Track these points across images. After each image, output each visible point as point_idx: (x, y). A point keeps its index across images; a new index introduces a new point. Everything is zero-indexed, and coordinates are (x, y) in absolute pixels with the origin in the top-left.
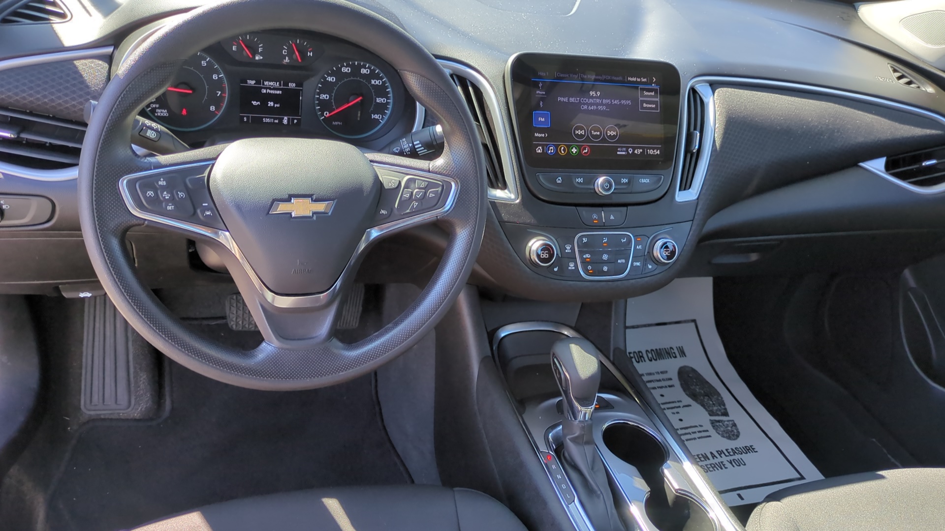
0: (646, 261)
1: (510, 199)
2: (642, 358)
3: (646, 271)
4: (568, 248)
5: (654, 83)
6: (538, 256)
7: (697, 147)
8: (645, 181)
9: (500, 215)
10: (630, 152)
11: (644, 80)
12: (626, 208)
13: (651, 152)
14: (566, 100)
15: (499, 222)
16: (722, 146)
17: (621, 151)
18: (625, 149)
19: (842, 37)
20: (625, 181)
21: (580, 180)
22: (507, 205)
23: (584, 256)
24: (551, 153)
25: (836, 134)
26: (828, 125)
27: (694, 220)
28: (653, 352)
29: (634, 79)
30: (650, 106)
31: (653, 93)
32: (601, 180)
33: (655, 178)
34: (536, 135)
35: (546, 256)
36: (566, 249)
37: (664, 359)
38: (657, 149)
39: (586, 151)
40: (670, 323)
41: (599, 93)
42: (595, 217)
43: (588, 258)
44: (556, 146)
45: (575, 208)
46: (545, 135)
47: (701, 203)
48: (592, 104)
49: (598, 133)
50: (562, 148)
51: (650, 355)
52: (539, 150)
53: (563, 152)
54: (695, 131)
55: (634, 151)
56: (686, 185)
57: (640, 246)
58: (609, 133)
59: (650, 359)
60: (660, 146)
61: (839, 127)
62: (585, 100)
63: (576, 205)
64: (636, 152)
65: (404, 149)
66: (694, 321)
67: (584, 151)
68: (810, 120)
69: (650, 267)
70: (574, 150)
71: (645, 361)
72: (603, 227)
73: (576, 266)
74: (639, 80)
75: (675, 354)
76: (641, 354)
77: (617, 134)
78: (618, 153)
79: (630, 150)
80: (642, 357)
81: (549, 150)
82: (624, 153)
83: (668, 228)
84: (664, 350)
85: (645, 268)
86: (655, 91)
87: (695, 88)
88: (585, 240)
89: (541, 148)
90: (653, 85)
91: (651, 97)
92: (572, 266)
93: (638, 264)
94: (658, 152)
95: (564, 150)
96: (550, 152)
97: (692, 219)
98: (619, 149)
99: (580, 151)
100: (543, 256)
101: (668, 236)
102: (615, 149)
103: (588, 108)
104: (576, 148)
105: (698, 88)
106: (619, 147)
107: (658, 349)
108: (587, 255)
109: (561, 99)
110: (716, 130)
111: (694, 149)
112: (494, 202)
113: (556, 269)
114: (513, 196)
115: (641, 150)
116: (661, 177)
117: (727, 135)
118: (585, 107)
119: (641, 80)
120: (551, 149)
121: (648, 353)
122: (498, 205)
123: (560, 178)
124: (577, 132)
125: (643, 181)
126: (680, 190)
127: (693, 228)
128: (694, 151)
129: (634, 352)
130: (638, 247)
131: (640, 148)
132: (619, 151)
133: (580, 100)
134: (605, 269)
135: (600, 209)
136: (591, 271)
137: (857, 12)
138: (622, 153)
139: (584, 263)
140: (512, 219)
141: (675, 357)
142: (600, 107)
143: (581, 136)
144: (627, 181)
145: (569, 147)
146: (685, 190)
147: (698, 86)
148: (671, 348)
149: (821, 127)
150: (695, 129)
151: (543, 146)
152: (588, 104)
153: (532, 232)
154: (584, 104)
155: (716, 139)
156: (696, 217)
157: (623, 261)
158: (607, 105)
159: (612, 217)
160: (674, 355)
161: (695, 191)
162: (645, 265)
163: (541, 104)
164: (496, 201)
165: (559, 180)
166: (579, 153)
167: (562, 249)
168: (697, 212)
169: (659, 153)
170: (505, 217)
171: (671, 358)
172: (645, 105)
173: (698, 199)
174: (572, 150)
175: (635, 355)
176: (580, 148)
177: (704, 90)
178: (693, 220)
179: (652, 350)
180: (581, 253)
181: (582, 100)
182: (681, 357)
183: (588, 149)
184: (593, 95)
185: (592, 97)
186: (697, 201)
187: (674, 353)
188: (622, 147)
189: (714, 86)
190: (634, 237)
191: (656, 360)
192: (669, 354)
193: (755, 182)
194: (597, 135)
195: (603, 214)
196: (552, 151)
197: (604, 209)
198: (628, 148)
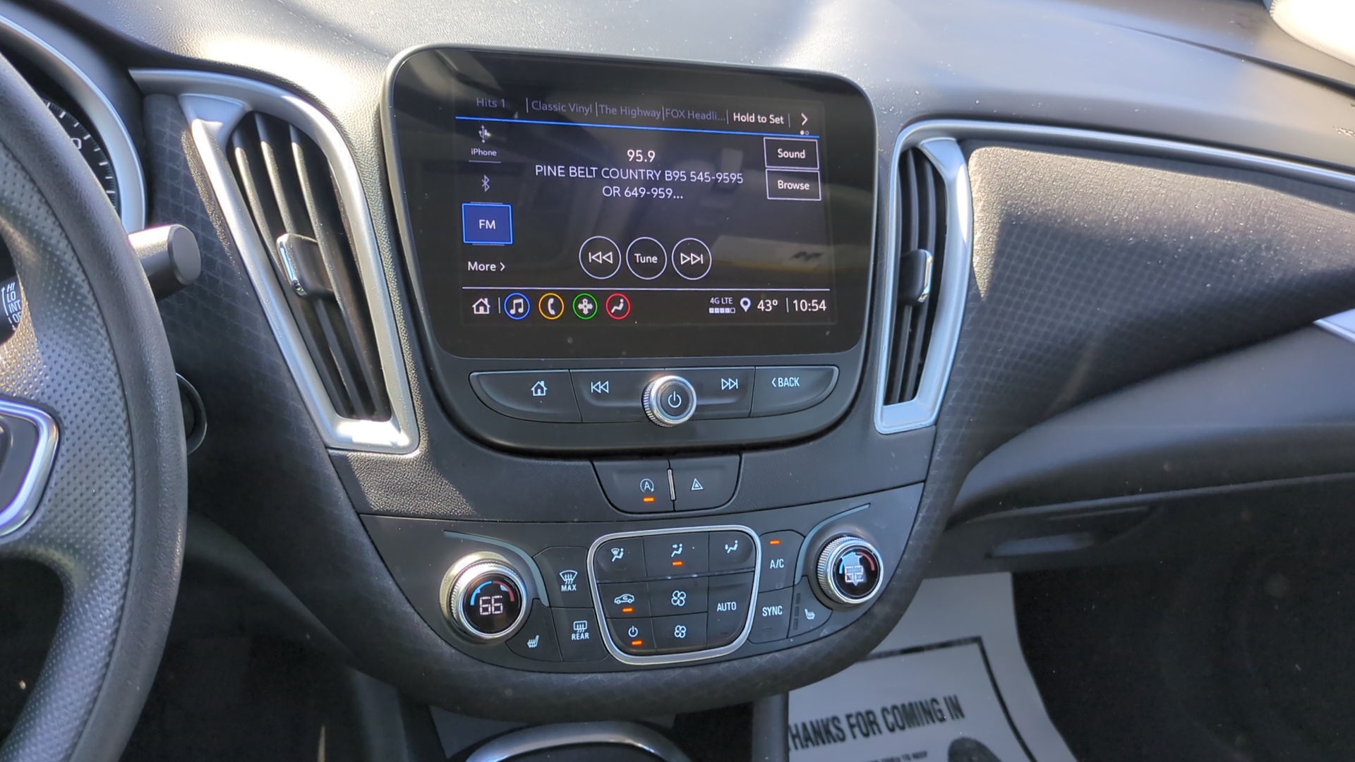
0: (798, 602)
1: (394, 449)
2: (875, 727)
3: (801, 630)
4: (568, 579)
5: (804, 128)
6: (470, 611)
7: (927, 291)
8: (787, 381)
9: (362, 494)
10: (746, 308)
11: (778, 120)
12: (737, 458)
13: (802, 306)
14: (558, 171)
15: (358, 514)
16: (993, 287)
17: (720, 306)
18: (729, 300)
19: (1248, 54)
20: (730, 384)
21: (600, 387)
22: (384, 465)
23: (617, 601)
24: (517, 314)
25: (1264, 254)
26: (1244, 234)
27: (928, 482)
28: (896, 711)
29: (751, 119)
30: (795, 186)
31: (804, 153)
32: (658, 384)
33: (814, 375)
34: (473, 266)
35: (497, 609)
36: (564, 583)
37: (919, 725)
38: (819, 297)
39: (620, 308)
40: (930, 647)
41: (652, 155)
42: (647, 486)
43: (627, 605)
44: (533, 298)
45: (588, 463)
46: (499, 267)
47: (944, 433)
48: (632, 184)
49: (654, 259)
50: (551, 301)
51: (890, 719)
52: (482, 308)
53: (552, 312)
54: (922, 251)
55: (755, 304)
56: (902, 389)
57: (779, 561)
58: (685, 259)
59: (890, 726)
60: (829, 290)
61: (1269, 236)
62: (614, 173)
63: (592, 456)
64: (763, 308)
65: (10, 315)
66: (978, 640)
67: (615, 308)
68: (1203, 221)
69: (811, 616)
70: (585, 306)
71: (880, 732)
72: (671, 513)
73: (593, 628)
74: (762, 120)
75: (943, 715)
76: (871, 717)
77: (707, 261)
78: (711, 310)
79: (745, 303)
80: (874, 722)
81: (510, 307)
82: (728, 311)
83: (857, 506)
84: (919, 705)
85: (797, 621)
86: (809, 147)
87: (919, 147)
88: (618, 554)
89: (486, 301)
90: (802, 133)
91: (796, 162)
92: (580, 631)
93: (776, 611)
94: (823, 306)
95: (556, 306)
96: (513, 312)
97: (923, 478)
98: (712, 301)
99: (602, 307)
100: (485, 610)
101: (857, 530)
102: (704, 301)
103: (622, 192)
104: (590, 301)
105: (926, 146)
106: (714, 294)
107: (906, 704)
108: (625, 596)
109: (543, 168)
110: (975, 247)
111: (920, 294)
112: (345, 458)
113: (532, 644)
114: (403, 439)
115: (775, 302)
116: (833, 370)
117: (1004, 260)
118: (615, 191)
119: (769, 120)
120: (518, 305)
121: (886, 713)
122: (355, 466)
123: (542, 384)
124: (591, 257)
125: (783, 382)
126: (887, 401)
127: (927, 501)
128: (921, 299)
129: (859, 714)
130: (772, 565)
131: (771, 296)
132: (714, 306)
133: (598, 172)
134: (680, 632)
135: (663, 463)
136: (639, 643)
137: (1269, 14)
138: (722, 311)
139: (618, 621)
140: (396, 503)
141: (942, 720)
142: (656, 192)
143: (605, 268)
144: (736, 384)
145: (569, 297)
146: (901, 400)
147: (929, 143)
148: (934, 700)
149: (1230, 239)
150: (923, 244)
151: (492, 296)
152: (622, 184)
153: (458, 540)
154: (611, 183)
155: (976, 269)
156: (932, 472)
157: (733, 606)
158: (676, 185)
159: (697, 486)
160: (940, 716)
161: (929, 405)
162: (795, 611)
163: (485, 183)
164: (349, 454)
165: (540, 390)
166: (601, 313)
167: (552, 583)
168: (936, 458)
169: (824, 308)
170: (376, 499)
171: (934, 721)
172: (781, 185)
173: (936, 423)
174: (580, 306)
175: (860, 718)
176: (603, 300)
177: (942, 153)
178: (924, 481)
179: (895, 707)
180: (608, 593)
181: (607, 173)
182: (953, 718)
183: (625, 302)
184: (635, 158)
185: (634, 165)
186: (934, 428)
187: (940, 711)
188: (720, 295)
189: (967, 143)
190: (759, 536)
191: (903, 728)
192: (930, 714)
193: (1082, 371)
194: (649, 264)
195: (670, 477)
196: (521, 310)
197: (674, 462)
198: (737, 297)
